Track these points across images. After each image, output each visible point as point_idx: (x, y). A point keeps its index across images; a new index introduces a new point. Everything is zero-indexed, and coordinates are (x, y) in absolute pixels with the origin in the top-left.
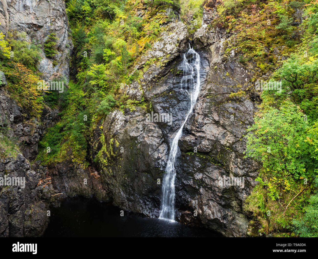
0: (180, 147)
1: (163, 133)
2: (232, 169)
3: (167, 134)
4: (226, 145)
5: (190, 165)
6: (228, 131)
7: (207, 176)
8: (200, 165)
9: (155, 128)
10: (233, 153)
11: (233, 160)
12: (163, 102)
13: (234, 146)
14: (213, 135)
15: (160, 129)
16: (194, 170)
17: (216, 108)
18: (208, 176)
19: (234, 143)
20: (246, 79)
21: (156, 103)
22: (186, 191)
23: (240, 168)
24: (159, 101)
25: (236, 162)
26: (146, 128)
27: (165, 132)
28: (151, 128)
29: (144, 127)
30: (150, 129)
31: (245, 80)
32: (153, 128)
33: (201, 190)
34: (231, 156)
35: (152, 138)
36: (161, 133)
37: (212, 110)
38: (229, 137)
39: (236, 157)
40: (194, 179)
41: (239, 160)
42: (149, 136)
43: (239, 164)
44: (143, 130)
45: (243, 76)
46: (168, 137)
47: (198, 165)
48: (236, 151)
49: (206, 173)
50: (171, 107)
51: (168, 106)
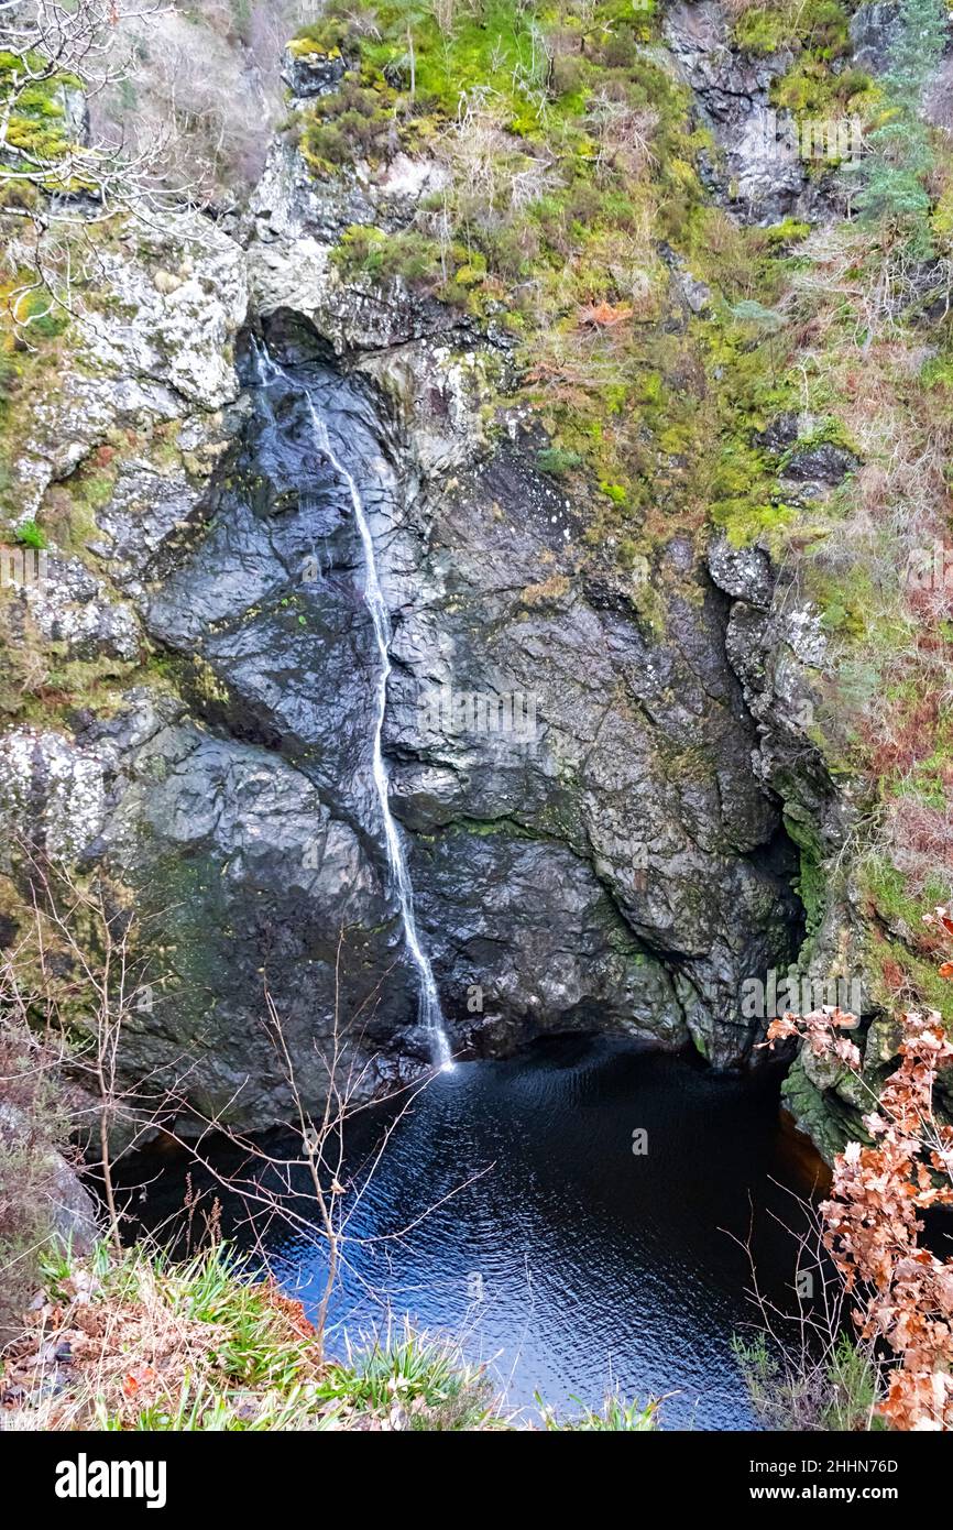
0: (400, 820)
1: (316, 786)
2: (601, 847)
3: (337, 784)
4: (562, 775)
5: (461, 873)
6: (553, 726)
7: (524, 887)
8: (493, 861)
9: (272, 772)
10: (589, 794)
11: (596, 818)
12: (264, 652)
13: (587, 773)
14: (513, 753)
15: (296, 769)
16: (481, 885)
17: (489, 648)
18: (530, 888)
19: (583, 764)
20: (566, 532)
21: (235, 663)
22: (468, 958)
23: (621, 837)
24: (247, 650)
25: (607, 822)
26: (229, 782)
27: (324, 779)
28: (253, 778)
29: (218, 778)
30: (253, 784)
31: (563, 537)
32: (265, 776)
33: (521, 937)
34: (583, 807)
35: (283, 819)
36: (309, 787)
37: (481, 659)
38: (562, 746)
39: (602, 805)
40: (486, 911)
41: (611, 811)
42: (262, 816)
43: (615, 828)
44: (216, 795)
45: (554, 519)
46: (340, 796)
47: (489, 864)
48: (597, 789)
49: (518, 880)
50: (310, 669)
51: (293, 666)
